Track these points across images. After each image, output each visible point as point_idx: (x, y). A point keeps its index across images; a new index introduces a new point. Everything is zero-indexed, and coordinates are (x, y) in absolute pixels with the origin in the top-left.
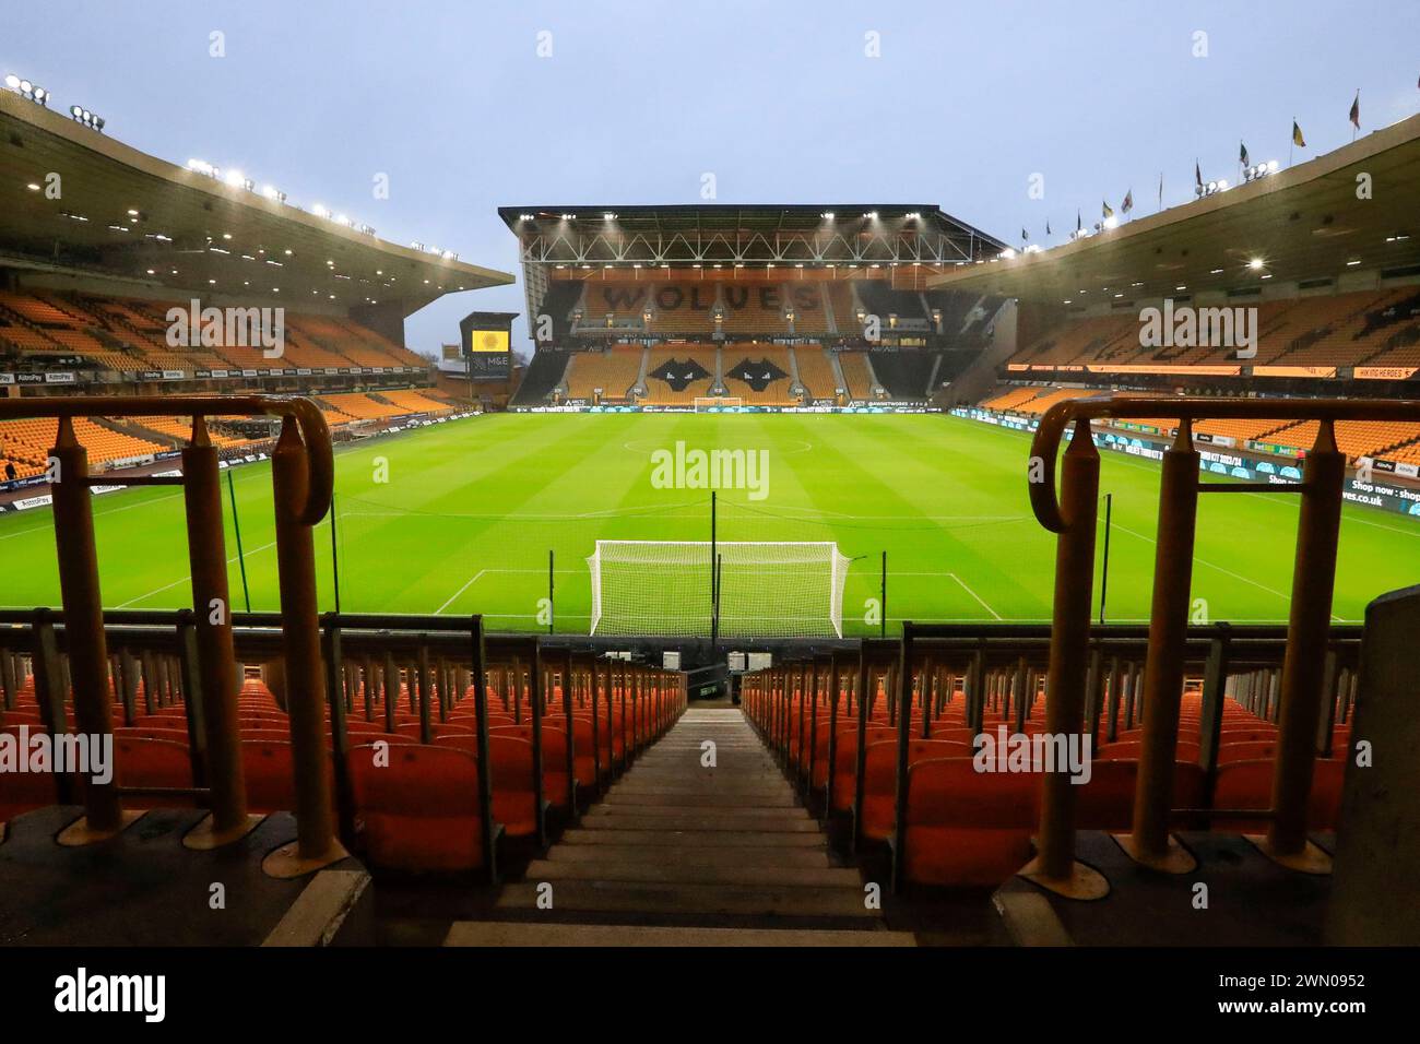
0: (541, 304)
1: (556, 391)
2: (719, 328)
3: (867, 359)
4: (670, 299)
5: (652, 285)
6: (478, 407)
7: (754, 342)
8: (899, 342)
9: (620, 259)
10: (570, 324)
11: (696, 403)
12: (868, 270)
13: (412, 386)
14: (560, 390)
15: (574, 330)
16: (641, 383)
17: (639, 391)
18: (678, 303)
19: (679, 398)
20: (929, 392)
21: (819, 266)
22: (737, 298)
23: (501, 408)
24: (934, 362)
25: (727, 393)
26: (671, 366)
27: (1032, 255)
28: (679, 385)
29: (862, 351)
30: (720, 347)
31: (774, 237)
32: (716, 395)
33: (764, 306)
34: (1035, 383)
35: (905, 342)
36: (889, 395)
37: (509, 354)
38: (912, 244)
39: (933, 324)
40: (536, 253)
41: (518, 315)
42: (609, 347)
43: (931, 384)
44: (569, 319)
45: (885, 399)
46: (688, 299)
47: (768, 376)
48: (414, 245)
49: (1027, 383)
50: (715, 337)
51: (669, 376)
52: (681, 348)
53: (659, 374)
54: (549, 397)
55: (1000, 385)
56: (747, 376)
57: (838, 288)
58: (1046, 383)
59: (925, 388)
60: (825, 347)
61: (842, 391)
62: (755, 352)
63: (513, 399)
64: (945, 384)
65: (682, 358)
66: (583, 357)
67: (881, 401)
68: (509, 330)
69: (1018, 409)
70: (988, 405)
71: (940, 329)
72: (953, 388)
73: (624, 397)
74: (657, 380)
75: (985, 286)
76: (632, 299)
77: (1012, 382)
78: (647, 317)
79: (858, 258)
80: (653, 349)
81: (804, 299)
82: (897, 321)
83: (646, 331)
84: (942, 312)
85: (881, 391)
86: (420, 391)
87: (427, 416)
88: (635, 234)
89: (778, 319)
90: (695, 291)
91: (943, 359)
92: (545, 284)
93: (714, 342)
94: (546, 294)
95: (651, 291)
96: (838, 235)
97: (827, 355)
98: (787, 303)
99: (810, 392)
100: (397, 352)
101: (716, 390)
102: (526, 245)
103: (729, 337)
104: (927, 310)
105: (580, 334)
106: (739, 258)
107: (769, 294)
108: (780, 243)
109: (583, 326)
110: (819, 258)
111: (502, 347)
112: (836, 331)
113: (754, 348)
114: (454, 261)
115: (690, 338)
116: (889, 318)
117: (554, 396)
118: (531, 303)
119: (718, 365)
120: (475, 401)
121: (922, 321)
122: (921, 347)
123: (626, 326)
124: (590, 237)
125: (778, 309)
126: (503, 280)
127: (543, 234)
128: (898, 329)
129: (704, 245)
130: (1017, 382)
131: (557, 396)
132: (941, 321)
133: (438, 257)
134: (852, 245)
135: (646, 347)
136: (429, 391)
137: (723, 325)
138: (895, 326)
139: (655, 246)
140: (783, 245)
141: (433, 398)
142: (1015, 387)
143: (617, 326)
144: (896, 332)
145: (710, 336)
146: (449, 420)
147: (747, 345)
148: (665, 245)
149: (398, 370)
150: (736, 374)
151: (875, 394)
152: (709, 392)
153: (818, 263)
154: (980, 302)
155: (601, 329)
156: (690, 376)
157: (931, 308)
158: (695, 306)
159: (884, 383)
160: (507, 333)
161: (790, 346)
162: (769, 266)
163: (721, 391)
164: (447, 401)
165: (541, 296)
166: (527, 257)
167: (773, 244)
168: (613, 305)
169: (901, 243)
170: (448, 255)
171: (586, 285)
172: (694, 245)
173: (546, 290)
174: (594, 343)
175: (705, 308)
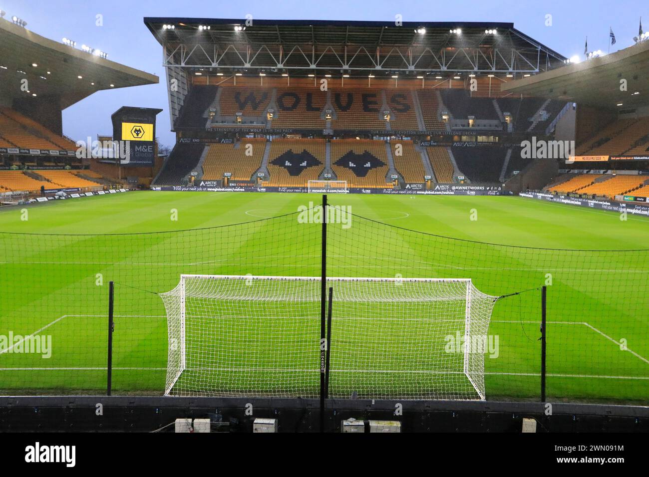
0: (182, 103)
1: (192, 174)
2: (328, 126)
3: (450, 151)
4: (288, 101)
5: (274, 91)
6: (125, 186)
7: (358, 138)
8: (477, 138)
9: (247, 65)
10: (206, 119)
11: (309, 185)
12: (451, 80)
13: (68, 167)
14: (196, 173)
15: (208, 125)
16: (263, 168)
17: (262, 175)
18: (294, 106)
19: (295, 182)
20: (501, 179)
21: (411, 76)
22: (344, 100)
23: (144, 187)
24: (505, 155)
25: (335, 177)
26: (289, 155)
27: (598, 59)
28: (295, 171)
29: (446, 146)
30: (329, 141)
31: (375, 51)
32: (325, 179)
33: (366, 109)
34: (592, 172)
35: (481, 139)
36: (469, 181)
37: (154, 143)
38: (489, 58)
39: (505, 124)
40: (177, 60)
41: (162, 110)
42: (238, 140)
43: (503, 173)
44: (205, 116)
45: (465, 184)
46: (304, 101)
47: (368, 165)
48: (65, 41)
49: (585, 171)
50: (325, 132)
51: (287, 164)
52: (297, 142)
53: (279, 162)
54: (186, 178)
55: (560, 174)
56: (351, 165)
57: (426, 96)
58: (602, 172)
59: (498, 177)
60: (415, 142)
61: (430, 177)
62: (358, 146)
63: (155, 180)
64: (515, 173)
65: (297, 149)
66: (215, 147)
67: (462, 185)
68: (154, 123)
69: (581, 192)
70: (553, 189)
71: (510, 128)
72: (522, 176)
73: (249, 179)
74: (277, 167)
75: (551, 91)
76: (257, 101)
77: (572, 171)
78: (270, 116)
79: (444, 69)
80: (273, 142)
81: (398, 103)
82: (474, 122)
83: (269, 126)
84: (512, 115)
85: (462, 177)
86: (75, 171)
87: (77, 191)
88: (260, 46)
89: (378, 119)
90: (309, 96)
91: (512, 152)
92: (186, 88)
93: (325, 137)
94: (186, 96)
95: (274, 95)
96: (428, 49)
97: (417, 148)
98: (385, 106)
99: (403, 178)
100: (55, 137)
101: (326, 175)
102: (169, 52)
103: (337, 133)
104: (500, 113)
105: (213, 128)
106: (346, 67)
107: (370, 99)
108: (380, 57)
109: (217, 122)
110: (412, 68)
111: (147, 137)
112: (425, 129)
113: (358, 142)
114: (102, 59)
115: (305, 133)
116: (468, 119)
117: (190, 179)
118: (172, 102)
119: (328, 154)
120: (123, 181)
121: (495, 122)
122: (494, 143)
123: (252, 122)
124: (223, 48)
125: (376, 111)
126: (148, 80)
127: (183, 42)
128: (474, 128)
129: (317, 57)
130: (576, 171)
131: (193, 178)
132: (511, 121)
133: (88, 54)
134: (440, 58)
135: (268, 141)
136: (82, 172)
137: (332, 123)
138: (473, 125)
139: (277, 56)
140: (382, 57)
141: (86, 178)
142: (575, 175)
143: (245, 123)
144: (472, 131)
145: (321, 131)
146: (95, 193)
147: (350, 140)
148: (285, 55)
149: (54, 152)
150: (342, 162)
151: (457, 180)
152: (320, 177)
153: (411, 72)
154: (544, 106)
155: (231, 125)
156: (304, 164)
157: (502, 112)
158: (310, 108)
159: (463, 171)
160: (152, 126)
161: (386, 142)
162: (370, 76)
163: (330, 176)
164: (98, 180)
165: (182, 97)
166: (169, 63)
167: (374, 57)
168: (242, 107)
169: (480, 57)
170: (98, 53)
171: (220, 90)
172: (310, 56)
173: (186, 93)
174: (225, 136)
175: (318, 109)
